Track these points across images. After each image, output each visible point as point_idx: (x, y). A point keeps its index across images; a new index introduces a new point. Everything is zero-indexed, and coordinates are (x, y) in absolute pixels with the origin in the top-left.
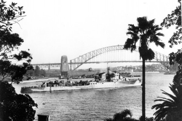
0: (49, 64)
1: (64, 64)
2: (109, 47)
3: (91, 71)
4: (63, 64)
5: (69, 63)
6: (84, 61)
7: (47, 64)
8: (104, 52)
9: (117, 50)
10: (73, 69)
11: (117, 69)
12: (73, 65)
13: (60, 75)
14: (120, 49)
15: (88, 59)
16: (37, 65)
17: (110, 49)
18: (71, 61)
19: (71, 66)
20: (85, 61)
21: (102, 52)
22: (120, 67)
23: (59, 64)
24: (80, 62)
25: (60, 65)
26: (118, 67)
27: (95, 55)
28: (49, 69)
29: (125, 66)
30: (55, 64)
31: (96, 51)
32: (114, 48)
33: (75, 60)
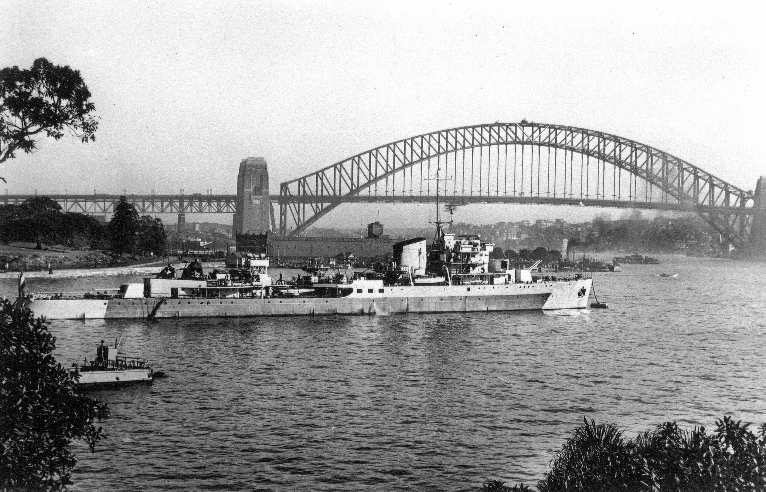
0: (182, 198)
1: (250, 199)
2: (465, 128)
3: (376, 237)
4: (246, 202)
5: (273, 198)
6: (345, 191)
7: (171, 199)
8: (439, 154)
9: (498, 143)
10: (291, 224)
11: (498, 233)
12: (291, 208)
13: (233, 248)
14: (515, 142)
15: (363, 181)
16: (123, 198)
17: (469, 137)
18: (284, 186)
19: (283, 213)
20: (352, 191)
21: (433, 153)
22: (511, 224)
23: (227, 199)
24: (325, 193)
25: (233, 205)
26: (501, 224)
27: (398, 164)
28: (181, 219)
29: (533, 223)
30: (210, 199)
31: (383, 151)
32: (486, 135)
33: (302, 181)
